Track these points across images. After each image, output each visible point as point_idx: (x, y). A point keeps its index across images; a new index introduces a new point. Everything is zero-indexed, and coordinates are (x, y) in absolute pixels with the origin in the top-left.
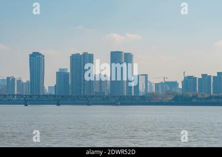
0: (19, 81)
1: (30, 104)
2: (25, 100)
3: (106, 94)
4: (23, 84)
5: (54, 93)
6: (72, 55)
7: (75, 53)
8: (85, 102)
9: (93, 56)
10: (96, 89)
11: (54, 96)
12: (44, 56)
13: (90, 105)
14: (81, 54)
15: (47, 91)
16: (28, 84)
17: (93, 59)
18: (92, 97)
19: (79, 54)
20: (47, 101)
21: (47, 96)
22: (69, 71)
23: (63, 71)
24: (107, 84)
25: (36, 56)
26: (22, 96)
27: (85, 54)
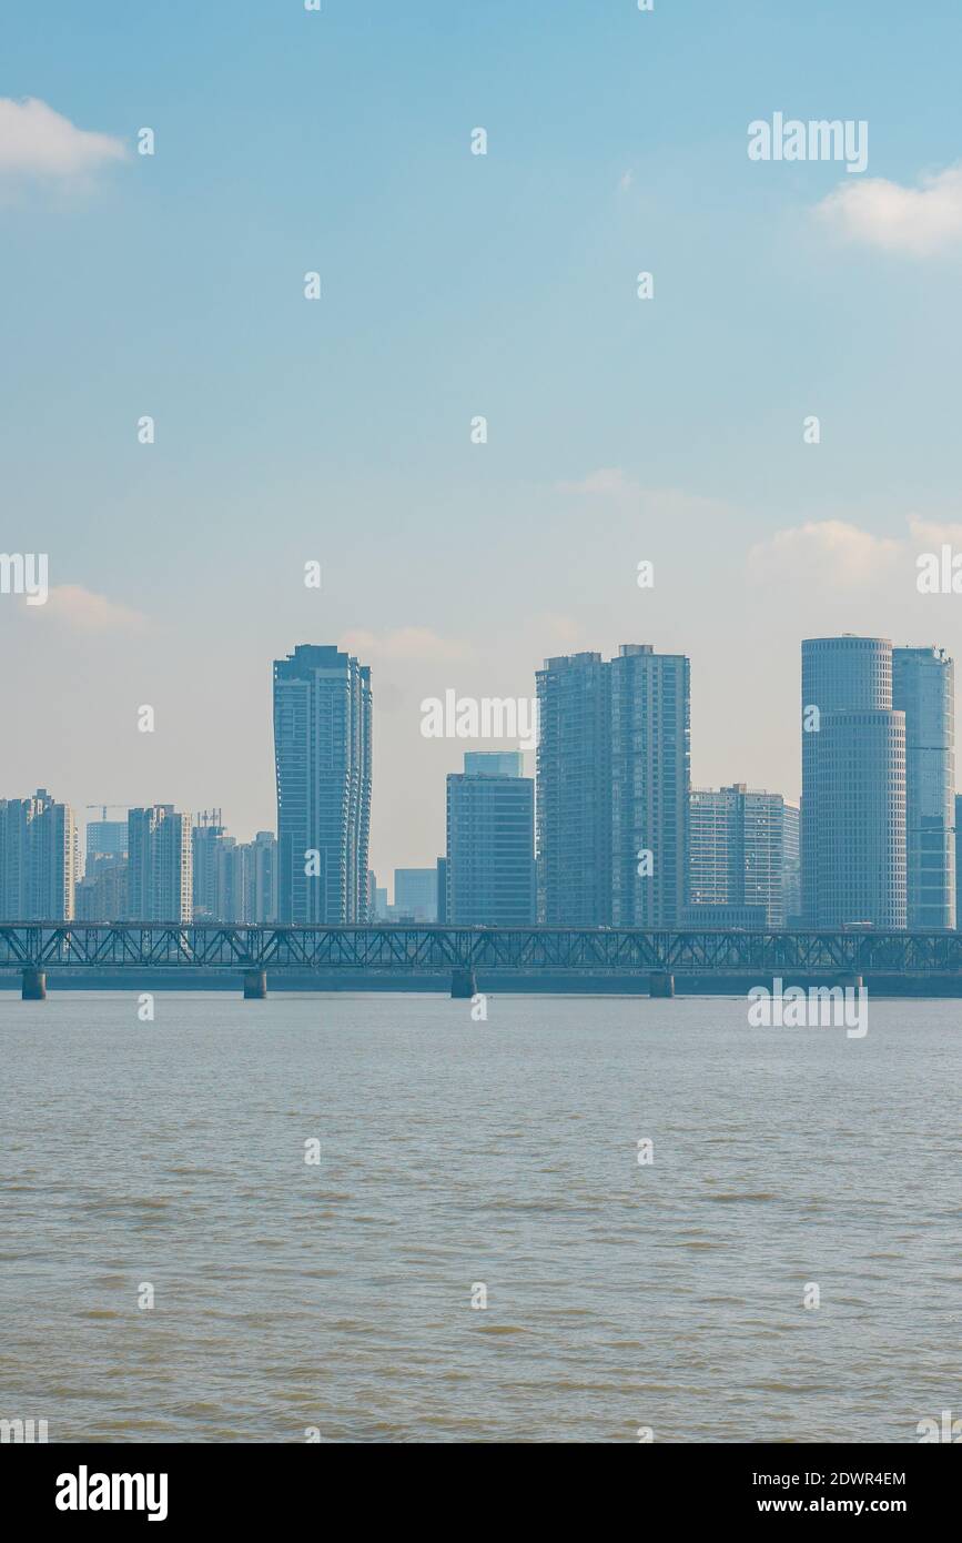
0: (209, 838)
1: (279, 985)
2: (245, 959)
3: (775, 922)
4: (232, 855)
5: (430, 915)
6: (552, 662)
7: (569, 651)
8: (633, 972)
9: (686, 670)
10: (708, 891)
11: (436, 934)
12: (366, 672)
13: (665, 993)
14: (606, 659)
15: (391, 901)
16: (267, 853)
17: (686, 694)
18: (685, 938)
19: (592, 658)
20: (389, 965)
21: (385, 932)
22: (529, 770)
23: (488, 772)
24: (777, 860)
25: (321, 673)
26: (227, 933)
27: (634, 659)
